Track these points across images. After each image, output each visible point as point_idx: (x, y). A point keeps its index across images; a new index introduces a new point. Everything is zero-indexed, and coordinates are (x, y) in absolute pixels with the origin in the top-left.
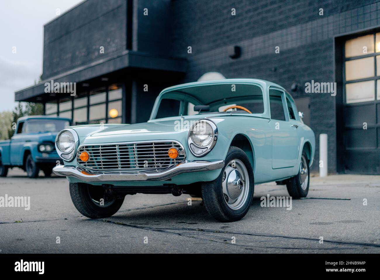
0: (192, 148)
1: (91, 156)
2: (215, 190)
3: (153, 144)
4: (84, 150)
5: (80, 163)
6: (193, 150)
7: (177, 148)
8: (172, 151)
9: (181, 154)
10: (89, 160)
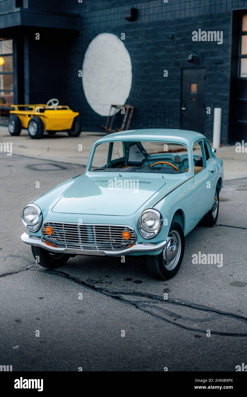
0: (142, 232)
1: (55, 231)
2: (158, 261)
3: (110, 227)
4: (48, 225)
5: (45, 234)
6: (143, 233)
7: (129, 231)
8: (126, 235)
9: (132, 236)
10: (53, 234)
